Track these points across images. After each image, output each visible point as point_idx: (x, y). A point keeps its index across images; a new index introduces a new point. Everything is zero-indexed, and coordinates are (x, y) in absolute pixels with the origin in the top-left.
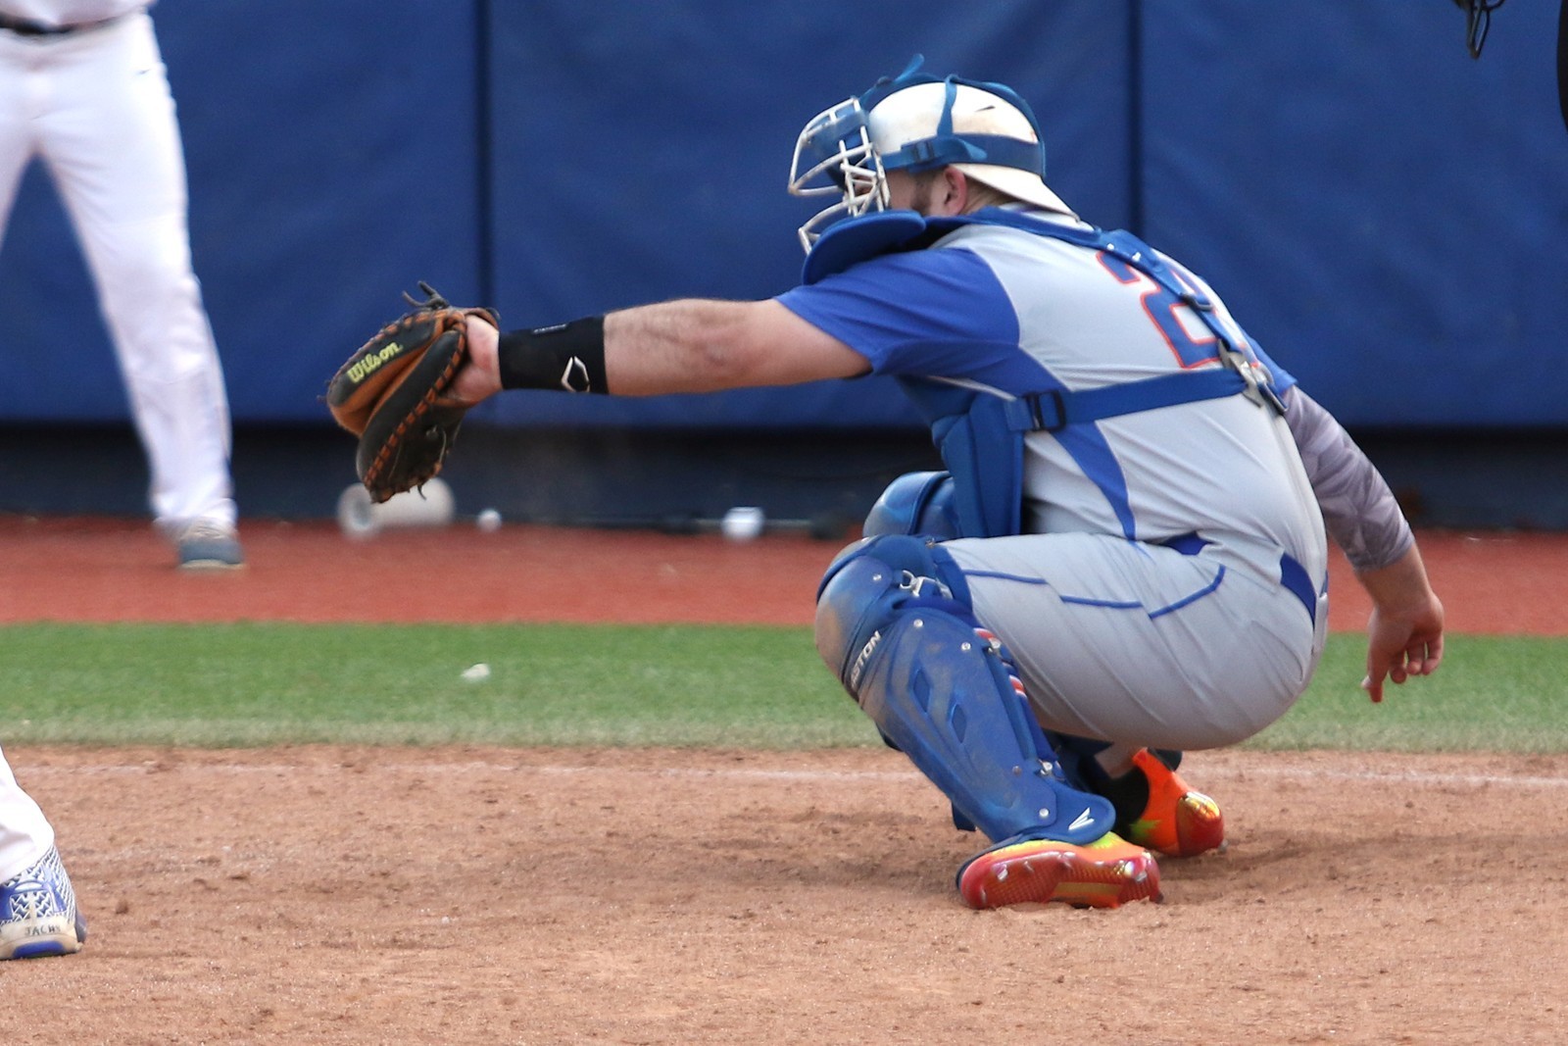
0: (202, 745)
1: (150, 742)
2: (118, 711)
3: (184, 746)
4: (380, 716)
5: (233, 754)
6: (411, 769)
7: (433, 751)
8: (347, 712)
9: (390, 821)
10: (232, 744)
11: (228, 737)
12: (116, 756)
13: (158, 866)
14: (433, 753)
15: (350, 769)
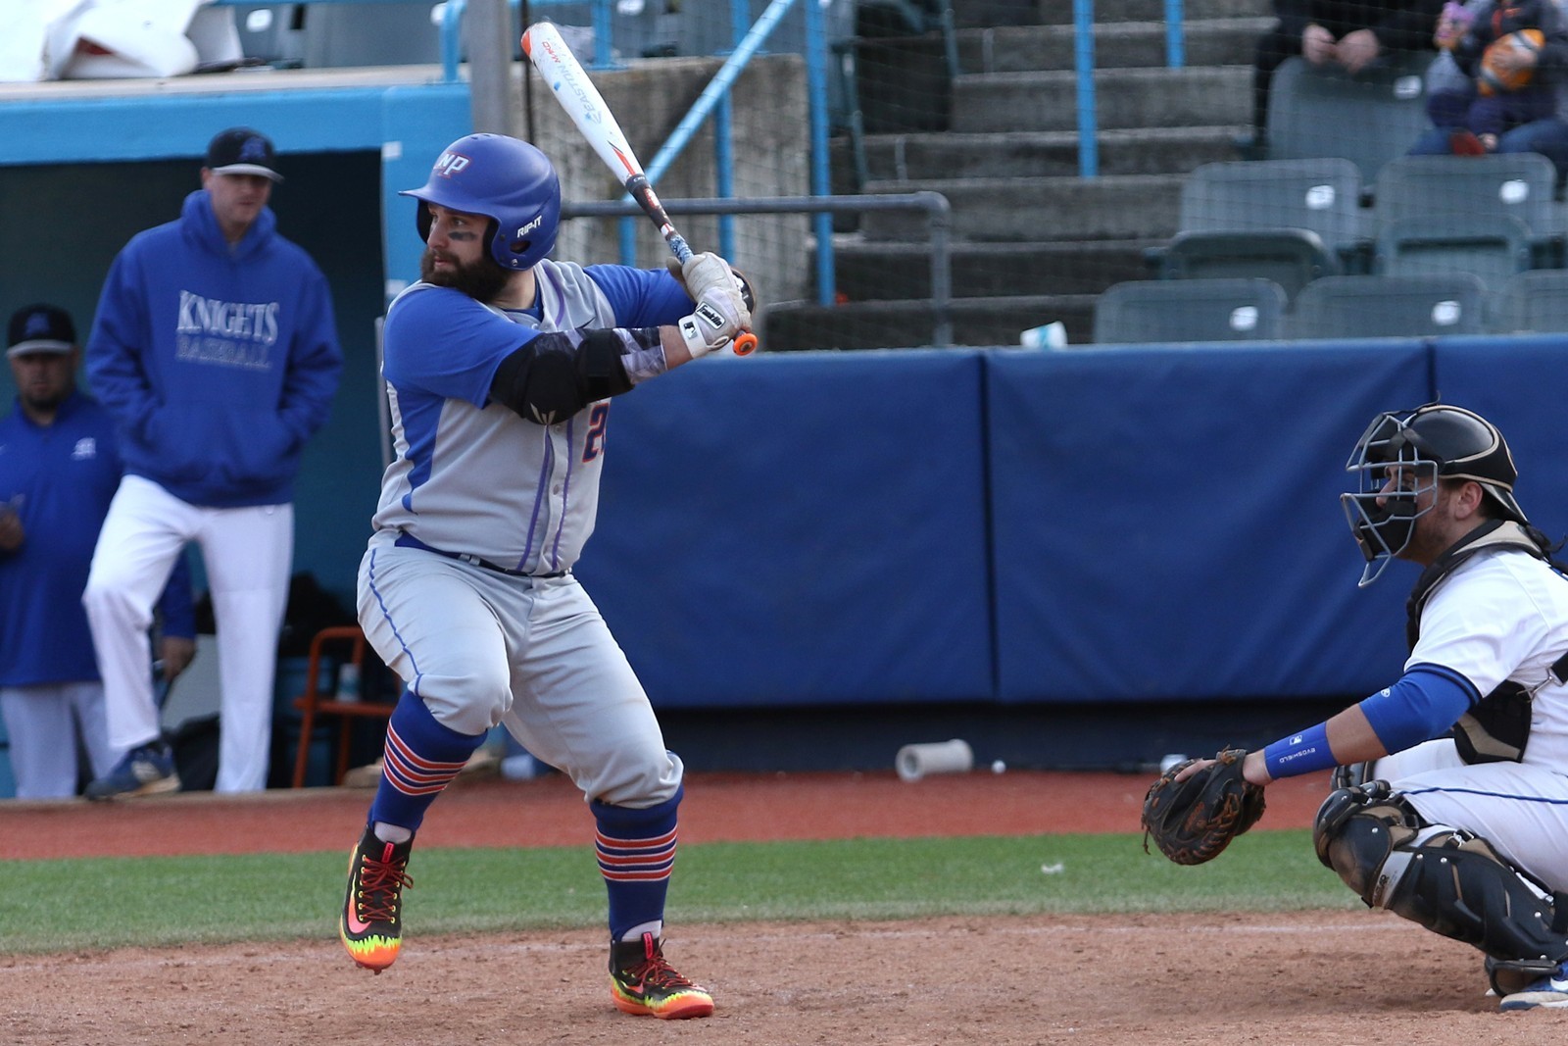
0: (871, 919)
1: (835, 917)
2: (806, 899)
3: (858, 920)
4: (985, 897)
5: (892, 924)
6: (1016, 932)
7: (1029, 919)
8: (961, 895)
9: (1015, 966)
10: (891, 918)
11: (888, 913)
12: (811, 927)
13: (867, 999)
14: (1028, 921)
15: (975, 933)
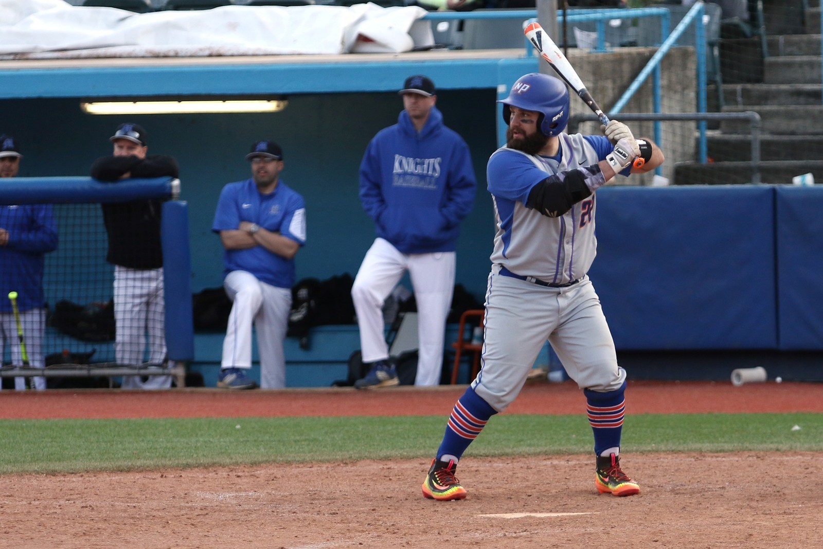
0: (711, 452)
1: (695, 451)
2: (681, 441)
3: (705, 452)
4: (765, 442)
5: (721, 454)
6: (778, 459)
7: (785, 453)
8: (754, 441)
9: (776, 475)
10: (721, 451)
11: (719, 449)
12: (683, 455)
13: (706, 490)
14: (785, 454)
15: (759, 459)
